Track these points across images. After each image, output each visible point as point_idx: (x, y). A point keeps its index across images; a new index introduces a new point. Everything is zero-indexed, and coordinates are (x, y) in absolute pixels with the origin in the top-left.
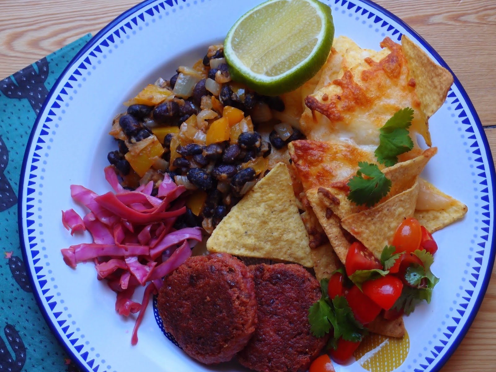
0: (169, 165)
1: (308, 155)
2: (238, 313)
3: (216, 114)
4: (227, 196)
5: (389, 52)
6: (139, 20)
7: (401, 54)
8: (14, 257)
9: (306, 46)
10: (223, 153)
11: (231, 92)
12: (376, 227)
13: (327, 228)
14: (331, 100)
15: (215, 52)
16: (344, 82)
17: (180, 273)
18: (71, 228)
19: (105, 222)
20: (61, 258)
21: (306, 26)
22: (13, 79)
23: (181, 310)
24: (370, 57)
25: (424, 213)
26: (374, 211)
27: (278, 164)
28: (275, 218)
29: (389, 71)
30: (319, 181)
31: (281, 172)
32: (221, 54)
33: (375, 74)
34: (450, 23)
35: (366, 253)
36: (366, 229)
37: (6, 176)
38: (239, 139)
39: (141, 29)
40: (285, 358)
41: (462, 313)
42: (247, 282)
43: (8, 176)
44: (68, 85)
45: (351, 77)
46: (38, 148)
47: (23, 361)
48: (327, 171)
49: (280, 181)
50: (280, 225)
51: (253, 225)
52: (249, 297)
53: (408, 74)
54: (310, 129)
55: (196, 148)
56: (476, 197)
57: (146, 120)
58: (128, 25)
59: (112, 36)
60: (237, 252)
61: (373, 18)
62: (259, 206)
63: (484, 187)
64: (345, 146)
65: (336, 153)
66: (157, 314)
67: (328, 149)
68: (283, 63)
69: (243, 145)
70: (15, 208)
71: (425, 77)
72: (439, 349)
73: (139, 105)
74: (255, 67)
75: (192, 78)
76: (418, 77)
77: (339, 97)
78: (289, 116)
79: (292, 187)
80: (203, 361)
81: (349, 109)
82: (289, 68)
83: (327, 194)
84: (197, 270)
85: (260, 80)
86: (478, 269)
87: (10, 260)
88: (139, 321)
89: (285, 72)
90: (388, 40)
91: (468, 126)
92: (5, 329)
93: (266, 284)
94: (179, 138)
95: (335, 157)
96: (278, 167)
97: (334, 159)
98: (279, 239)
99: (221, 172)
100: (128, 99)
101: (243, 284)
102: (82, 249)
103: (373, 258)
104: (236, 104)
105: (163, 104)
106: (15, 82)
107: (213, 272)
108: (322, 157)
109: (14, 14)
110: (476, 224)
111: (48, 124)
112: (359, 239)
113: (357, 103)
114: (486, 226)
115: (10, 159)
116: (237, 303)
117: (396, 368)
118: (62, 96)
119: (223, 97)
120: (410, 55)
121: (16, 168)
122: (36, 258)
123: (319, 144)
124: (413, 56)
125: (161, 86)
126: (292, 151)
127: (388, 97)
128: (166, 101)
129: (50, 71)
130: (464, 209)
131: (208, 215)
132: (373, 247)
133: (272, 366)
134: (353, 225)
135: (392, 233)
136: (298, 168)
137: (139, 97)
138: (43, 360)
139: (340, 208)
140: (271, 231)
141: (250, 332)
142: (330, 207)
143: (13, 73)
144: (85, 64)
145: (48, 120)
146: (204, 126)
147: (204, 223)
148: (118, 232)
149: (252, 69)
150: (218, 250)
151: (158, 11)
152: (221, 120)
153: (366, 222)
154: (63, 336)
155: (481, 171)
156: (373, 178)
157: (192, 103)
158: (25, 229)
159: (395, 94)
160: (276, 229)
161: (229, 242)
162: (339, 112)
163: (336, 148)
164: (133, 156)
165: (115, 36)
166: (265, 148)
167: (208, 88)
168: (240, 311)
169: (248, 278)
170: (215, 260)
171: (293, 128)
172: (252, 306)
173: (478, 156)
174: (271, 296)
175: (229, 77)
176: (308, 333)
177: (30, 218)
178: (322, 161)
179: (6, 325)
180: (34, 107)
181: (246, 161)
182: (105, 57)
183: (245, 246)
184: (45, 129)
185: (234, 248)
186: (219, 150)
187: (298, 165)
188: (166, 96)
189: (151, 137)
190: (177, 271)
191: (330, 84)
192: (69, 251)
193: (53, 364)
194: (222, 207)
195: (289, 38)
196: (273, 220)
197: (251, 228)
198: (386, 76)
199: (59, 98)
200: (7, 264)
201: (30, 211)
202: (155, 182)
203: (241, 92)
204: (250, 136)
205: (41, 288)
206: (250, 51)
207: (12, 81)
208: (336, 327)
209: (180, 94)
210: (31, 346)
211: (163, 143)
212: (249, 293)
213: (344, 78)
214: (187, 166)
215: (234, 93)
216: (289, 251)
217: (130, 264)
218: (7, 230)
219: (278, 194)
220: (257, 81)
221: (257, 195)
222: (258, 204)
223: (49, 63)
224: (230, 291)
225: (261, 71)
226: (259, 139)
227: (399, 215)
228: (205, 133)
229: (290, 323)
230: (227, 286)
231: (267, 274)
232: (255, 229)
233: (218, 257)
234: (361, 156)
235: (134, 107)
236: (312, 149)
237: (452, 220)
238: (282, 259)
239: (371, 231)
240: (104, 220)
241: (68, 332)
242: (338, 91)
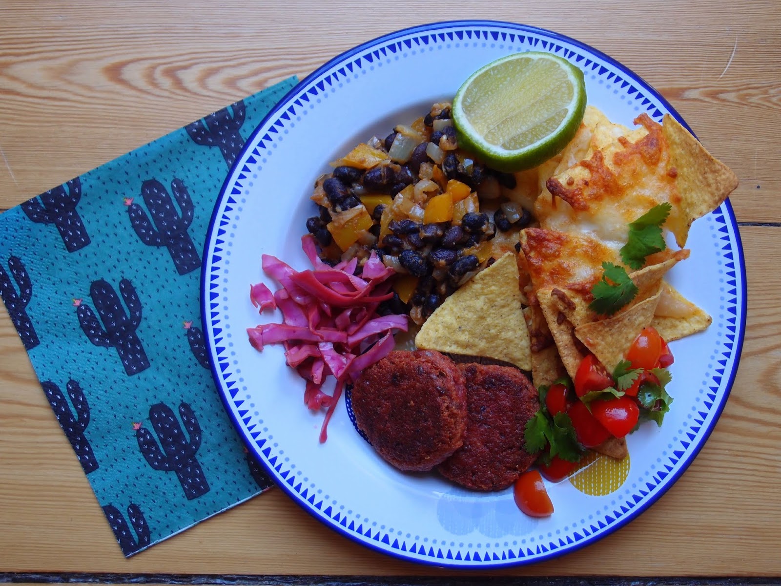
0: (378, 240)
1: (543, 248)
2: (447, 425)
3: (437, 186)
4: (442, 284)
5: (647, 133)
6: (355, 66)
7: (662, 136)
8: (194, 328)
9: (553, 118)
10: (444, 235)
11: (457, 163)
12: (613, 338)
13: (557, 335)
14: (577, 185)
15: (440, 111)
16: (595, 165)
17: (381, 367)
18: (260, 305)
19: (299, 302)
20: (247, 338)
21: (554, 92)
22: (204, 122)
23: (379, 409)
24: (624, 136)
25: (661, 320)
26: (614, 321)
27: (506, 254)
28: (494, 314)
29: (648, 156)
30: (553, 279)
31: (508, 264)
32: (447, 114)
33: (630, 158)
34: (707, 99)
35: (598, 367)
36: (602, 340)
37: (189, 234)
38: (463, 220)
39: (356, 76)
40: (492, 473)
41: (692, 437)
42: (459, 389)
43: (191, 235)
44: (267, 137)
45: (601, 159)
46: (228, 209)
47: (198, 444)
48: (563, 269)
49: (506, 273)
50: (499, 321)
51: (468, 320)
52: (460, 407)
53: (669, 161)
54: (545, 215)
55: (412, 226)
56: (722, 307)
57: (354, 185)
58: (342, 71)
59: (321, 83)
60: (447, 349)
61: (627, 88)
62: (478, 299)
63: (732, 297)
64: (587, 241)
65: (575, 247)
66: (349, 405)
67: (567, 242)
68: (524, 134)
69: (467, 228)
70: (197, 272)
71: (693, 169)
72: (663, 475)
73: (348, 167)
74: (490, 135)
75: (410, 140)
76: (682, 168)
77: (587, 182)
78: (521, 195)
79: (518, 281)
80: (400, 467)
81: (597, 198)
82: (531, 142)
83: (562, 297)
84: (402, 368)
85: (495, 152)
86: (715, 390)
87: (189, 331)
88: (330, 414)
89: (525, 146)
90: (646, 117)
91: (722, 225)
92: (179, 407)
93: (478, 388)
94: (392, 211)
95: (574, 253)
96: (506, 258)
97: (572, 254)
98: (495, 337)
99: (440, 258)
100: (335, 158)
101: (454, 393)
102: (271, 330)
103: (605, 373)
104: (462, 177)
105: (376, 169)
106: (206, 126)
107: (420, 375)
108: (559, 252)
109: (212, 46)
110: (718, 338)
111: (240, 181)
112: (593, 351)
113: (606, 191)
114: (729, 341)
115: (195, 215)
116: (446, 413)
117: (612, 491)
118: (259, 149)
119: (448, 168)
120: (674, 140)
121: (201, 226)
122: (218, 337)
123: (557, 235)
124: (677, 140)
125: (374, 146)
126: (524, 240)
127: (643, 187)
128: (380, 166)
129: (247, 117)
130: (709, 320)
131: (418, 303)
132: (607, 360)
133: (476, 481)
134: (588, 335)
135: (629, 345)
136: (528, 261)
137: (349, 158)
138: (219, 445)
139: (575, 313)
140: (488, 327)
141: (457, 447)
142: (564, 311)
143: (205, 116)
144: (289, 114)
145: (242, 177)
146: (422, 200)
147: (413, 311)
148: (314, 315)
149: (486, 138)
150: (428, 347)
151: (379, 58)
152: (444, 196)
153: (602, 333)
154: (244, 428)
155: (732, 278)
156: (619, 284)
157: (409, 169)
158: (208, 302)
159: (651, 184)
160: (493, 325)
161: (440, 337)
162: (585, 200)
163: (576, 243)
164: (337, 228)
165: (325, 83)
166: (491, 232)
167: (428, 154)
168: (449, 423)
169: (461, 384)
170: (424, 360)
171: (523, 209)
172: (463, 418)
173: (729, 261)
174: (482, 402)
175: (455, 144)
176: (520, 448)
177: (214, 290)
178: (558, 256)
179: (181, 402)
180: (226, 157)
181: (469, 246)
182: (312, 107)
183: (457, 343)
184: (238, 188)
185: (445, 344)
186: (440, 232)
187: (530, 257)
188: (380, 159)
189: (360, 206)
190: (377, 365)
191: (576, 165)
192: (256, 332)
193: (231, 450)
194: (435, 296)
195: (533, 105)
196: (491, 315)
197: (466, 323)
198: (642, 161)
199: (256, 152)
200: (185, 335)
201: (215, 282)
202: (360, 259)
203: (468, 163)
204: (476, 219)
205: (222, 371)
206: (484, 116)
207: (203, 125)
208: (553, 444)
209: (396, 158)
210: (208, 428)
211: (372, 214)
212: (460, 403)
213: (594, 160)
214: (399, 246)
215: (460, 164)
216: (505, 351)
217: (324, 351)
218: (187, 297)
219: (501, 287)
220: (492, 153)
221: (477, 287)
222: (477, 297)
223: (247, 107)
224: (439, 399)
225: (496, 142)
226: (486, 222)
227: (639, 325)
228: (423, 208)
229: (501, 434)
230: (436, 393)
231: (480, 377)
232: (471, 324)
233: (427, 355)
234: (604, 254)
235: (342, 170)
236: (548, 240)
237: (692, 331)
238: (496, 358)
239: (607, 343)
240: (298, 299)
241: (250, 424)
242: (585, 174)
